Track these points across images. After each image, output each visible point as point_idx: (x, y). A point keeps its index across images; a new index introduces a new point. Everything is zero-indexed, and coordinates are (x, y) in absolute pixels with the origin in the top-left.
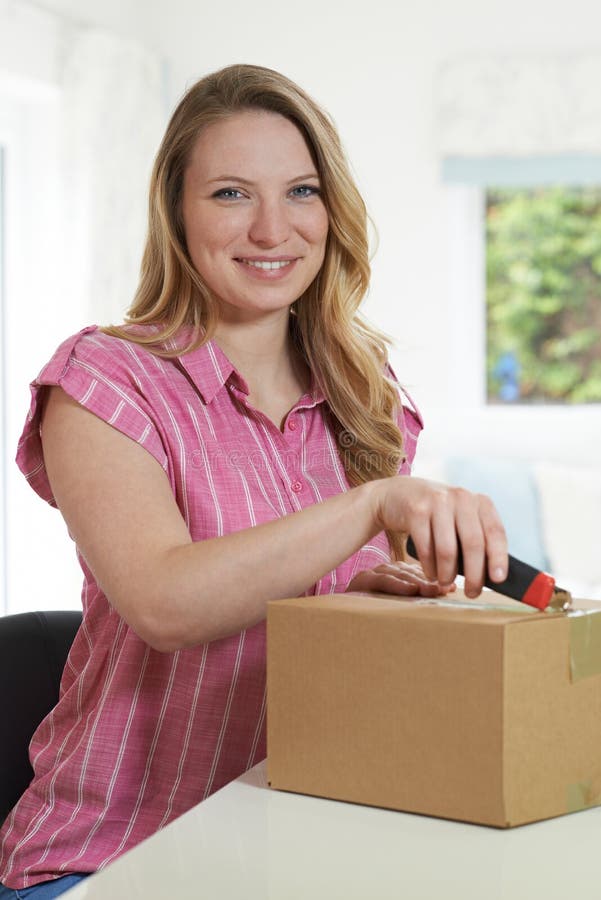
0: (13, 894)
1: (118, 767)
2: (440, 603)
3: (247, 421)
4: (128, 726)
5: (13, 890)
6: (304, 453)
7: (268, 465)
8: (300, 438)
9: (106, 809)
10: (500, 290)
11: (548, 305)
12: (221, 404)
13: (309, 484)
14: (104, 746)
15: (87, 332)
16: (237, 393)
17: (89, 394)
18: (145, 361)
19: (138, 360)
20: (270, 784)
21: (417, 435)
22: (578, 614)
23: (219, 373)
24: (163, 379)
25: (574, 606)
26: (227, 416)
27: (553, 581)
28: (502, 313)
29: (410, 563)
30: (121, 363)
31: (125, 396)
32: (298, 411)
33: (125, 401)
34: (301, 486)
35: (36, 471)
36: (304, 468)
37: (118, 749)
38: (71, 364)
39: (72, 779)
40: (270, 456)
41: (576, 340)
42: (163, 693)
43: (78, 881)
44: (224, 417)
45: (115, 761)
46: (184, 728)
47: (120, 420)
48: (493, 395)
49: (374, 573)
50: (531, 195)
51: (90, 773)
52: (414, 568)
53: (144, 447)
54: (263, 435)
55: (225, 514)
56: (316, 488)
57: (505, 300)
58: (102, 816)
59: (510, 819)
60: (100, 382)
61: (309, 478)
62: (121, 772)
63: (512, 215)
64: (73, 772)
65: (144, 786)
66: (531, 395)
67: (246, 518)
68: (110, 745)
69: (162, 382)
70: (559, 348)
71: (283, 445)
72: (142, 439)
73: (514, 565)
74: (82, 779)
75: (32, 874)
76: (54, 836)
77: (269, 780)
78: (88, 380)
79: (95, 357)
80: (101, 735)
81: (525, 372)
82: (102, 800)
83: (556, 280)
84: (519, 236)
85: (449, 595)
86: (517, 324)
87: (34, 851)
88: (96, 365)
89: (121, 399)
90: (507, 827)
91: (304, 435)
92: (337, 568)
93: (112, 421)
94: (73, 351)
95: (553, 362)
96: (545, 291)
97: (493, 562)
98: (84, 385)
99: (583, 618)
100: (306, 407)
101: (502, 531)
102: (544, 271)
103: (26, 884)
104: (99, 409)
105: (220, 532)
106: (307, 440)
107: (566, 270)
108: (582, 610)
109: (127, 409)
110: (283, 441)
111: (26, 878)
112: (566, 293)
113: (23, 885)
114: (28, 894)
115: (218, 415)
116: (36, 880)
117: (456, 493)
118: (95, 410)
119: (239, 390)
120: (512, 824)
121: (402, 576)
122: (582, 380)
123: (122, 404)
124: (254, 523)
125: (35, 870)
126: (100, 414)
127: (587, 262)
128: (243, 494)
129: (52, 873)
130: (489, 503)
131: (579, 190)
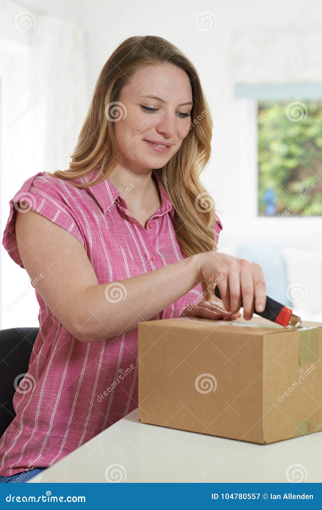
0: (4, 479)
1: (56, 406)
2: (234, 324)
3: (126, 222)
4: (62, 384)
5: (4, 477)
6: (157, 241)
7: (137, 246)
8: (155, 233)
9: (50, 429)
10: (266, 156)
11: (291, 164)
12: (112, 214)
13: (160, 257)
14: (49, 395)
15: (40, 175)
16: (121, 208)
17: (41, 206)
18: (71, 190)
19: (66, 189)
20: (140, 420)
21: (219, 232)
22: (305, 329)
23: (111, 197)
24: (81, 199)
25: (302, 325)
26: (115, 220)
27: (291, 311)
28: (267, 168)
29: (216, 301)
30: (58, 190)
31: (60, 207)
32: (154, 218)
33: (60, 210)
34: (156, 258)
35: (13, 249)
36: (157, 249)
37: (56, 397)
38: (31, 191)
39: (32, 413)
40: (139, 242)
41: (306, 182)
42: (81, 367)
43: (39, 472)
44: (114, 220)
45: (55, 403)
46: (92, 386)
47: (58, 220)
48: (262, 211)
49: (197, 307)
50: (282, 104)
51: (41, 409)
52: (218, 304)
53: (71, 233)
54: (135, 231)
55: (113, 270)
56: (163, 259)
57: (268, 160)
58: (48, 433)
59: (266, 439)
60: (47, 200)
61: (159, 253)
62: (58, 409)
63: (272, 115)
64: (33, 409)
65: (71, 418)
66: (281, 212)
67: (125, 274)
68: (53, 394)
69: (80, 201)
70: (297, 186)
71: (145, 236)
72: (70, 230)
73: (270, 302)
74: (38, 414)
75: (14, 468)
76: (24, 447)
77: (139, 418)
78: (41, 198)
79: (43, 187)
80: (47, 389)
81: (279, 199)
82: (48, 425)
83: (295, 150)
84: (276, 126)
85: (237, 319)
86: (274, 173)
87: (15, 456)
88: (44, 191)
89: (58, 209)
90: (265, 444)
91: (157, 231)
92: (175, 302)
93: (54, 220)
94: (32, 184)
95: (294, 194)
96: (289, 156)
97: (257, 301)
98: (38, 202)
99: (306, 332)
100: (158, 216)
101: (264, 284)
102: (289, 145)
103: (11, 474)
104: (46, 214)
105: (111, 280)
106: (159, 234)
107: (301, 145)
108: (306, 327)
109: (62, 214)
110: (146, 233)
111: (11, 471)
112: (301, 157)
113: (9, 474)
114: (12, 479)
115: (111, 219)
116: (16, 471)
117: (241, 262)
118: (45, 215)
119: (122, 206)
120: (267, 442)
121: (213, 309)
122: (309, 204)
123: (59, 212)
124: (129, 276)
125: (15, 466)
126: (48, 217)
127: (312, 141)
128: (123, 261)
129: (25, 468)
130: (259, 268)
131: (307, 102)
